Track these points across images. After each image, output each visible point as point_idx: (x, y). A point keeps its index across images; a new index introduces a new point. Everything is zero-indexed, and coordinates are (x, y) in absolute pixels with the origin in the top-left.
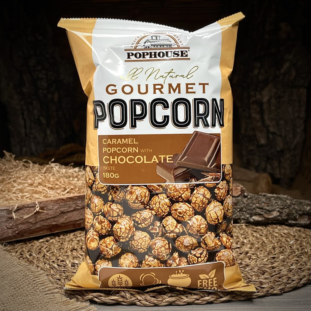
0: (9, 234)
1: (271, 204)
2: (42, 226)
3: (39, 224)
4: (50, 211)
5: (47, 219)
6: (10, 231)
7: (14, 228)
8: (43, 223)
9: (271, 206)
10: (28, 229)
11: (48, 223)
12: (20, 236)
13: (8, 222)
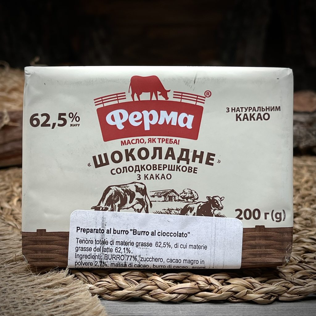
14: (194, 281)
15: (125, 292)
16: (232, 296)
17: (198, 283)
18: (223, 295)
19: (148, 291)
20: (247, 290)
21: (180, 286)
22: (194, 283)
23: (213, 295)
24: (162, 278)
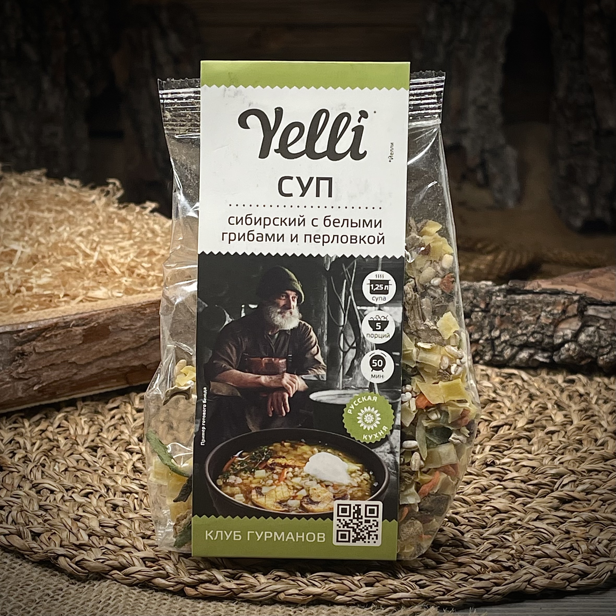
0: (16, 391)
2: (105, 370)
3: (97, 366)
4: (125, 333)
5: (117, 354)
6: (20, 385)
7: (30, 378)
8: (106, 363)
10: (67, 380)
11: (118, 363)
12: (47, 397)
13: (14, 363)
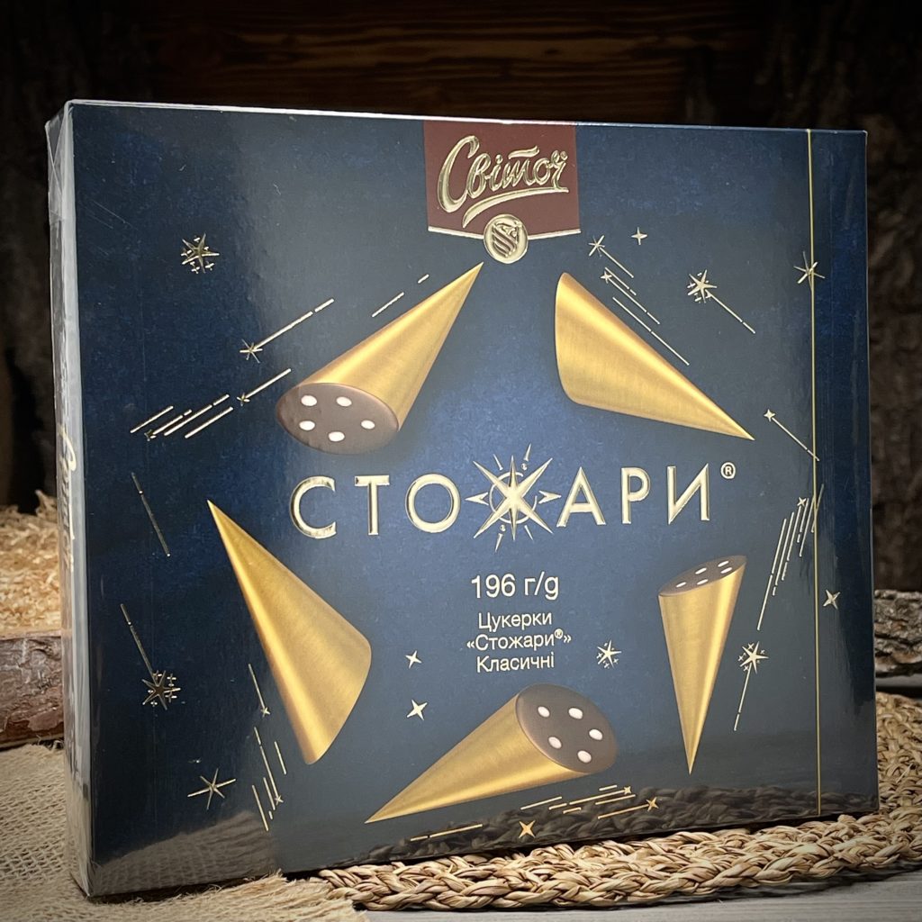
1: (911, 622)
9: (913, 627)
14: (502, 877)
15: (401, 896)
16: (558, 897)
17: (508, 880)
18: (544, 894)
19: (435, 895)
20: (579, 886)
21: (481, 884)
22: (502, 880)
23: (530, 895)
24: (456, 875)
